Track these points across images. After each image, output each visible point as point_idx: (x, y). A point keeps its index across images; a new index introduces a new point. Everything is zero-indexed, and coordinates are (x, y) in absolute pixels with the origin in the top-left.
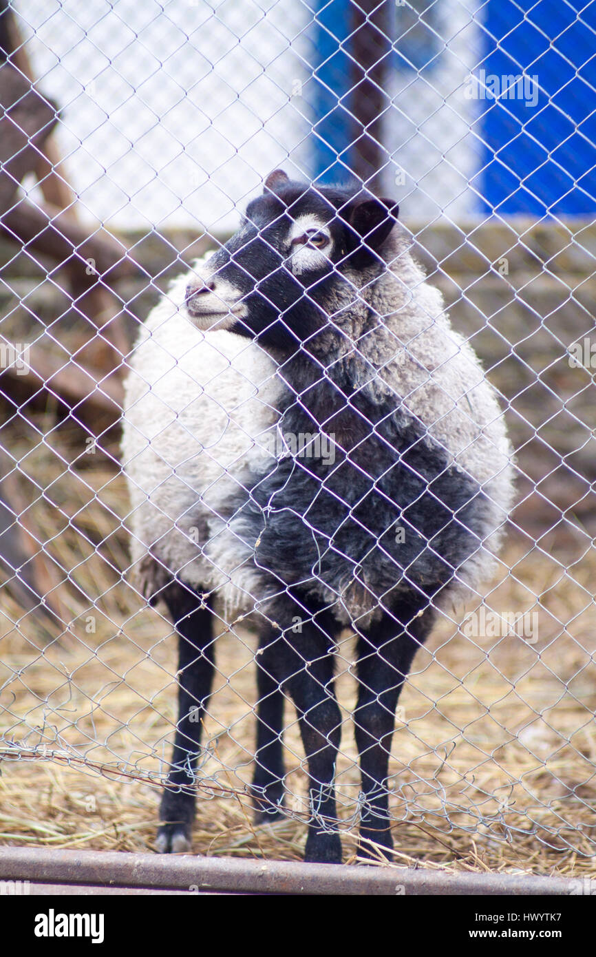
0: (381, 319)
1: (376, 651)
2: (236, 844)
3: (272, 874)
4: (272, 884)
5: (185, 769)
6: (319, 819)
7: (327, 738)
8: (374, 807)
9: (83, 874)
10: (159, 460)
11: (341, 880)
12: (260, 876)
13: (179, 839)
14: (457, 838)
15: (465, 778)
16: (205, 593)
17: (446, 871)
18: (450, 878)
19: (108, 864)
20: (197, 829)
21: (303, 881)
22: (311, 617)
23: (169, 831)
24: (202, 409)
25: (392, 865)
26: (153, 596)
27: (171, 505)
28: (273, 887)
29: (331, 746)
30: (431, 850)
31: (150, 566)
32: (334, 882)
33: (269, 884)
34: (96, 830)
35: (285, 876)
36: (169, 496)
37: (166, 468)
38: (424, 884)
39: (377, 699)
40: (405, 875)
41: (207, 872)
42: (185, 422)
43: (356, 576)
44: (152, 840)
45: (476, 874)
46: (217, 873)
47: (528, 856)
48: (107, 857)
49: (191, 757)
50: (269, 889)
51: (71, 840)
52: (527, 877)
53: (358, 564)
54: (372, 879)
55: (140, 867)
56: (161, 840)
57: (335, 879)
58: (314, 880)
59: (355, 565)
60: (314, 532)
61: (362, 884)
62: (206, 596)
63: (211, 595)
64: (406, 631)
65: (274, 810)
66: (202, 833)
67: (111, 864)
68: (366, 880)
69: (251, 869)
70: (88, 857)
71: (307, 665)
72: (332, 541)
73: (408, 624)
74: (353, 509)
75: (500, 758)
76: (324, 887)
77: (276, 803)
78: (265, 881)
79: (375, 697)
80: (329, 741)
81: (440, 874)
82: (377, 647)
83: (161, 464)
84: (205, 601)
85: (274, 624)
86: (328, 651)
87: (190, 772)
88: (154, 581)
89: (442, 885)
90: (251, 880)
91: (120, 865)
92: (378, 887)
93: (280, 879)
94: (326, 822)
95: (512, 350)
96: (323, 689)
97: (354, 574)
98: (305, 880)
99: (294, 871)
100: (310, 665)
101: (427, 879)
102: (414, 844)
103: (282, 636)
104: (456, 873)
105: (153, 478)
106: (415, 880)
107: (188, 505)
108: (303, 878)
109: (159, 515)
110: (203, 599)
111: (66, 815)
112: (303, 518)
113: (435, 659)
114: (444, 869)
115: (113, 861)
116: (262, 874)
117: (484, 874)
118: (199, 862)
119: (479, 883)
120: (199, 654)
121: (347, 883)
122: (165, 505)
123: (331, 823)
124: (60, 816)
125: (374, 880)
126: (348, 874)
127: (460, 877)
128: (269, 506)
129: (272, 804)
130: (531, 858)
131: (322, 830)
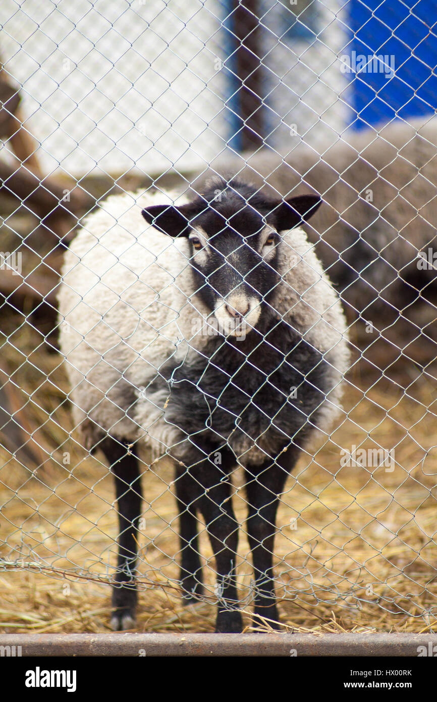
0: (245, 240)
1: (255, 478)
2: (169, 621)
3: (189, 643)
4: (190, 651)
5: (123, 570)
6: (222, 602)
7: (224, 543)
8: (261, 590)
9: (54, 651)
10: (89, 349)
11: (239, 644)
12: (181, 645)
13: (127, 620)
14: (328, 607)
15: (324, 566)
16: (130, 443)
17: (314, 633)
18: (317, 638)
19: (71, 643)
20: (141, 611)
21: (212, 647)
22: (207, 456)
23: (119, 615)
24: (122, 311)
25: (275, 632)
26: (93, 448)
27: (101, 380)
28: (190, 652)
29: (227, 549)
30: (309, 617)
31: (89, 426)
32: (234, 646)
33: (187, 651)
34: (67, 617)
35: (199, 644)
36: (99, 374)
37: (95, 354)
38: (299, 644)
39: (258, 513)
40: (284, 638)
41: (142, 644)
42: (107, 321)
43: (237, 426)
44: (108, 622)
45: (335, 635)
46: (150, 645)
47: (379, 617)
48: (70, 638)
49: (129, 561)
50: (187, 654)
51: (50, 625)
52: (372, 634)
53: (238, 417)
54: (261, 643)
55: (94, 644)
56: (114, 622)
57: (235, 644)
58: (220, 645)
59: (237, 417)
60: (205, 395)
61: (254, 647)
62: (131, 445)
63: (135, 444)
64: (275, 463)
65: (190, 596)
66: (144, 615)
67: (74, 642)
68: (257, 643)
69: (174, 640)
70: (57, 638)
71: (206, 491)
72: (219, 402)
73: (277, 458)
74: (232, 377)
75: (360, 547)
76: (227, 650)
77: (191, 591)
78: (185, 649)
79: (256, 511)
80: (225, 545)
81: (310, 636)
82: (256, 476)
83: (90, 351)
84: (130, 449)
85: (181, 463)
86: (221, 480)
87: (129, 573)
88: (93, 437)
89: (312, 644)
90: (174, 649)
91: (80, 643)
92: (265, 648)
93: (194, 646)
94: (228, 603)
95: (339, 257)
96: (219, 508)
97: (236, 423)
98: (213, 646)
99: (205, 640)
100: (208, 491)
101: (301, 640)
102: (298, 613)
103: (187, 471)
104: (321, 635)
105: (85, 362)
106: (292, 641)
107: (115, 380)
108: (211, 644)
109: (92, 389)
110: (129, 448)
111: (46, 607)
112: (197, 386)
113: (297, 481)
114: (313, 633)
115: (75, 640)
116: (182, 643)
117: (342, 634)
118: (137, 637)
119: (338, 641)
120: (128, 487)
121: (243, 646)
122: (97, 380)
123: (231, 604)
124: (42, 608)
125: (262, 644)
126: (244, 640)
127: (324, 637)
128: (172, 378)
129: (188, 592)
130: (381, 620)
131: (224, 609)
